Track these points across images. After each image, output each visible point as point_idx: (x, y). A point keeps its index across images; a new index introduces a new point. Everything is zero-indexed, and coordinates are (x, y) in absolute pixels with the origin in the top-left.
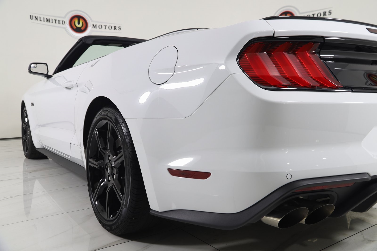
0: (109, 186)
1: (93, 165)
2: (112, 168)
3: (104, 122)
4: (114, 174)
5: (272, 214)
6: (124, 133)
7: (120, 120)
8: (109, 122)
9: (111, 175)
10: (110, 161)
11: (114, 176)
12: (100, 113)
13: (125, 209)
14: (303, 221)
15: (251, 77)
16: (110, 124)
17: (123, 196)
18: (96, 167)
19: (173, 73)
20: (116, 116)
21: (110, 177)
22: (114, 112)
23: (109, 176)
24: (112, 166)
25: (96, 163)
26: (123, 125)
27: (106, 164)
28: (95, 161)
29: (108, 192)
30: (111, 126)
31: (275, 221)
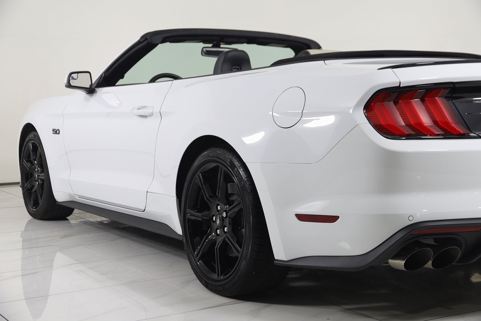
0: (220, 240)
1: (193, 218)
2: (222, 219)
3: (213, 165)
4: (225, 226)
5: (396, 257)
6: (244, 178)
7: (237, 163)
8: (221, 166)
9: (221, 228)
10: (218, 211)
11: (226, 229)
12: (207, 154)
13: (244, 262)
14: (429, 265)
15: (376, 127)
16: (221, 168)
17: (241, 248)
18: (200, 219)
19: (300, 118)
20: (232, 158)
21: (218, 231)
22: (228, 154)
23: (217, 229)
24: (222, 216)
25: (200, 214)
26: (241, 169)
27: (214, 216)
28: (196, 212)
29: (218, 247)
30: (224, 169)
31: (399, 264)
